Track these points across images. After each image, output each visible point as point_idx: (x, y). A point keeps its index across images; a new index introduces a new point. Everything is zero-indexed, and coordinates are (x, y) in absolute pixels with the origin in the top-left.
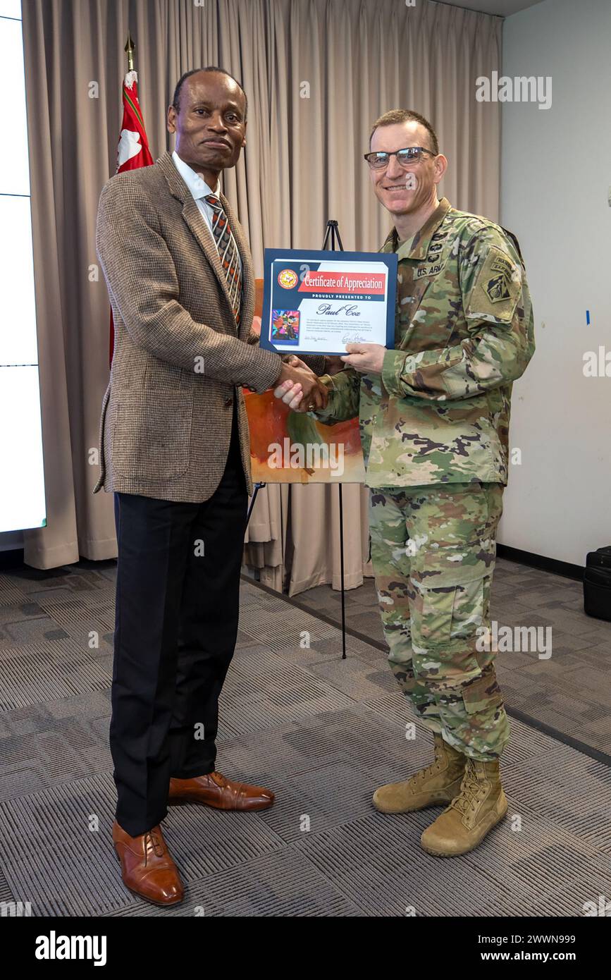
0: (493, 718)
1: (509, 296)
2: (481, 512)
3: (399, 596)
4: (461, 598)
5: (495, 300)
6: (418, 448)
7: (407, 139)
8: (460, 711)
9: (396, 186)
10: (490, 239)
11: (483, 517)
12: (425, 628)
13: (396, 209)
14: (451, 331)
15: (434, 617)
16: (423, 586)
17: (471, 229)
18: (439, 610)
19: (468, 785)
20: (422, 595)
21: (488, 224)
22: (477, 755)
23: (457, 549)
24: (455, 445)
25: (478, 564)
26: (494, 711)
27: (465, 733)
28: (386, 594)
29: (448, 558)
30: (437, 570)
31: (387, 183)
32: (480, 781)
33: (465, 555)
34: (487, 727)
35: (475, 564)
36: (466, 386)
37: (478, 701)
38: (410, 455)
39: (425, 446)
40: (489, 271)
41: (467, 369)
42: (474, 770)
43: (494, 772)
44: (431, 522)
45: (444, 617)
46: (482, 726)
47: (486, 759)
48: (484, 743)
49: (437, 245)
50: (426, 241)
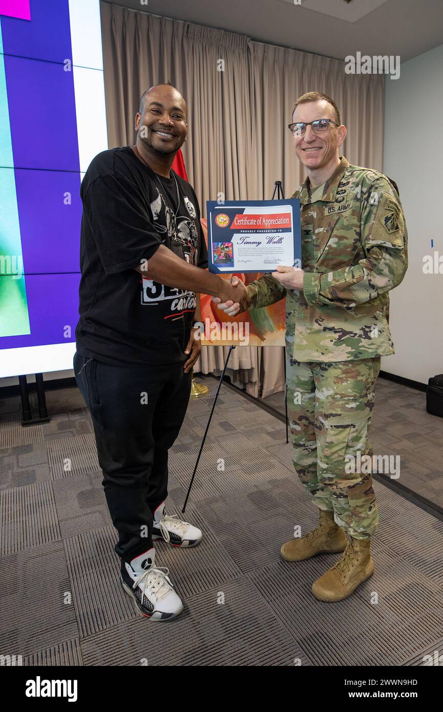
0: (368, 510)
1: (398, 228)
2: (369, 375)
3: (304, 425)
4: (353, 432)
5: (391, 231)
6: (337, 336)
7: (319, 113)
8: (345, 504)
9: (311, 148)
10: (382, 187)
11: (371, 378)
12: (327, 451)
13: (310, 165)
14: (355, 253)
15: (334, 445)
16: (327, 423)
17: (369, 179)
18: (338, 440)
19: (348, 554)
20: (326, 429)
21: (380, 175)
22: (356, 534)
23: (353, 400)
24: (362, 332)
25: (366, 410)
26: (369, 505)
27: (348, 518)
28: (296, 423)
29: (347, 406)
30: (338, 413)
31: (304, 146)
32: (356, 552)
33: (358, 403)
34: (363, 516)
35: (363, 410)
36: (369, 295)
37: (357, 499)
38: (332, 341)
39: (341, 334)
40: (384, 210)
41: (369, 283)
42: (353, 545)
43: (366, 547)
44: (335, 381)
45: (341, 444)
46: (360, 515)
47: (361, 538)
48: (361, 526)
49: (342, 190)
50: (334, 187)
